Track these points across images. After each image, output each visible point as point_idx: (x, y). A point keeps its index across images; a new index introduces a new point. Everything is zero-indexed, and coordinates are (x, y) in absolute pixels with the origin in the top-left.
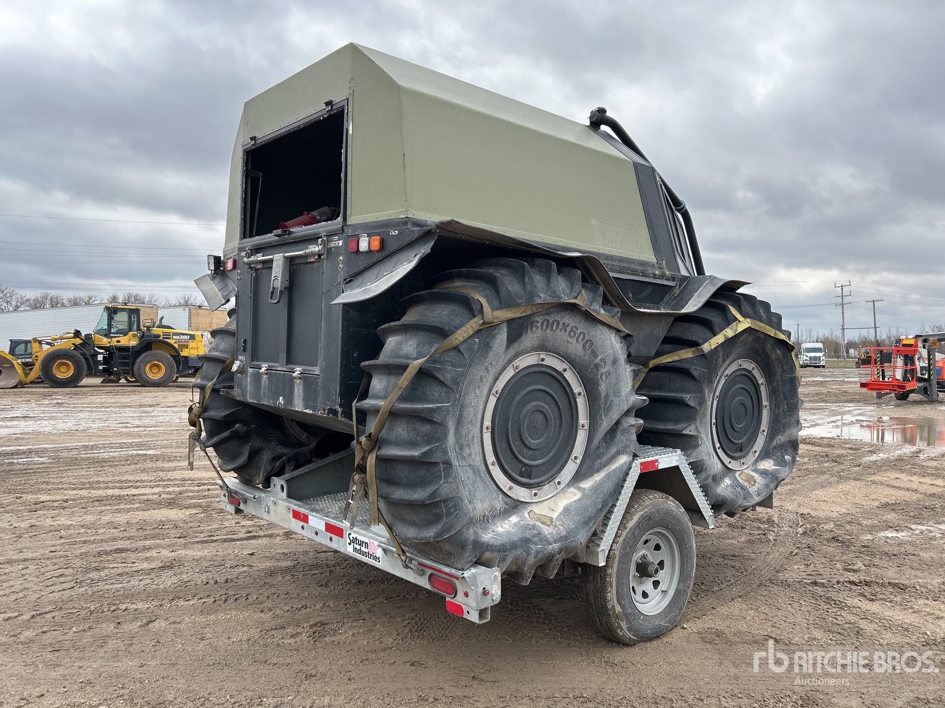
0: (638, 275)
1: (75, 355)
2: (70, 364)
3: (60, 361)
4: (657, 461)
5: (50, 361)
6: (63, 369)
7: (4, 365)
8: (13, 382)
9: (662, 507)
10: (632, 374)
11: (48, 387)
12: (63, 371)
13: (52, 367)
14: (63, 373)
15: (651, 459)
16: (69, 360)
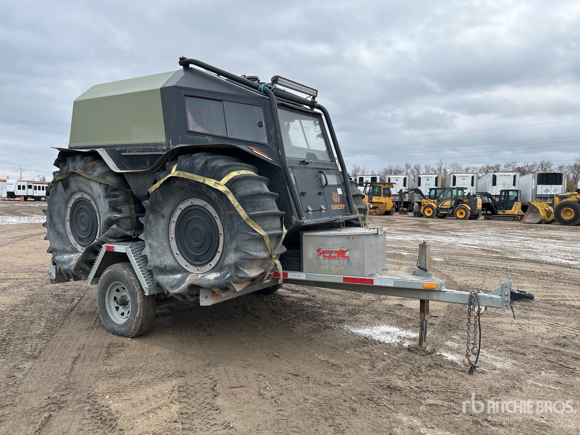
0: (153, 151)
1: (576, 205)
2: (572, 210)
3: (566, 209)
4: (114, 247)
5: (559, 208)
6: (569, 214)
7: (534, 210)
8: (538, 220)
9: (119, 271)
10: (108, 203)
11: (558, 225)
12: (569, 215)
13: (561, 212)
14: (568, 216)
15: (112, 245)
16: (571, 208)
